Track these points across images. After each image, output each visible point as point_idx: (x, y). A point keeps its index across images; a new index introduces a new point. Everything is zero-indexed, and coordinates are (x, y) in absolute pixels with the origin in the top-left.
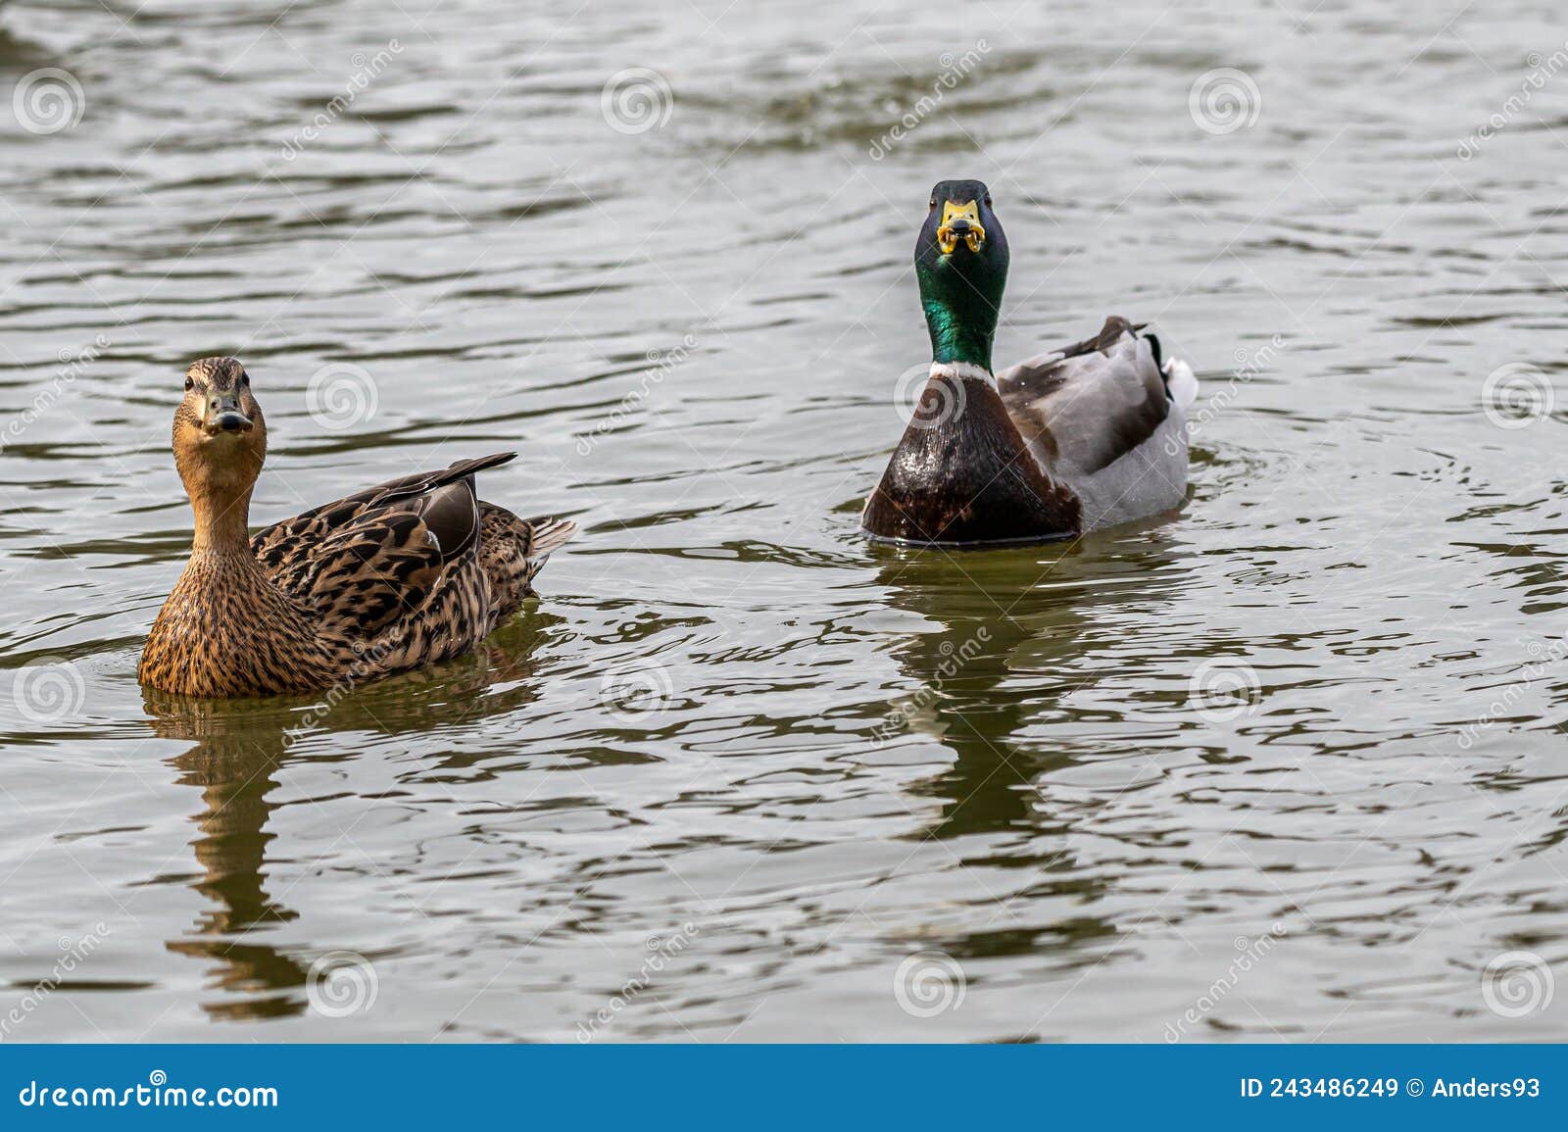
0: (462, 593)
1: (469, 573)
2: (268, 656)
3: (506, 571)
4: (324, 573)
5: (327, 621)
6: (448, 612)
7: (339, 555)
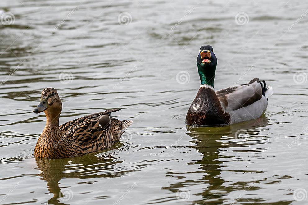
0: (105, 137)
1: (108, 133)
2: (61, 149)
3: (116, 133)
4: (76, 132)
5: (75, 142)
6: (102, 141)
7: (79, 128)
